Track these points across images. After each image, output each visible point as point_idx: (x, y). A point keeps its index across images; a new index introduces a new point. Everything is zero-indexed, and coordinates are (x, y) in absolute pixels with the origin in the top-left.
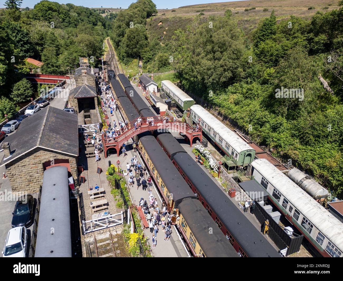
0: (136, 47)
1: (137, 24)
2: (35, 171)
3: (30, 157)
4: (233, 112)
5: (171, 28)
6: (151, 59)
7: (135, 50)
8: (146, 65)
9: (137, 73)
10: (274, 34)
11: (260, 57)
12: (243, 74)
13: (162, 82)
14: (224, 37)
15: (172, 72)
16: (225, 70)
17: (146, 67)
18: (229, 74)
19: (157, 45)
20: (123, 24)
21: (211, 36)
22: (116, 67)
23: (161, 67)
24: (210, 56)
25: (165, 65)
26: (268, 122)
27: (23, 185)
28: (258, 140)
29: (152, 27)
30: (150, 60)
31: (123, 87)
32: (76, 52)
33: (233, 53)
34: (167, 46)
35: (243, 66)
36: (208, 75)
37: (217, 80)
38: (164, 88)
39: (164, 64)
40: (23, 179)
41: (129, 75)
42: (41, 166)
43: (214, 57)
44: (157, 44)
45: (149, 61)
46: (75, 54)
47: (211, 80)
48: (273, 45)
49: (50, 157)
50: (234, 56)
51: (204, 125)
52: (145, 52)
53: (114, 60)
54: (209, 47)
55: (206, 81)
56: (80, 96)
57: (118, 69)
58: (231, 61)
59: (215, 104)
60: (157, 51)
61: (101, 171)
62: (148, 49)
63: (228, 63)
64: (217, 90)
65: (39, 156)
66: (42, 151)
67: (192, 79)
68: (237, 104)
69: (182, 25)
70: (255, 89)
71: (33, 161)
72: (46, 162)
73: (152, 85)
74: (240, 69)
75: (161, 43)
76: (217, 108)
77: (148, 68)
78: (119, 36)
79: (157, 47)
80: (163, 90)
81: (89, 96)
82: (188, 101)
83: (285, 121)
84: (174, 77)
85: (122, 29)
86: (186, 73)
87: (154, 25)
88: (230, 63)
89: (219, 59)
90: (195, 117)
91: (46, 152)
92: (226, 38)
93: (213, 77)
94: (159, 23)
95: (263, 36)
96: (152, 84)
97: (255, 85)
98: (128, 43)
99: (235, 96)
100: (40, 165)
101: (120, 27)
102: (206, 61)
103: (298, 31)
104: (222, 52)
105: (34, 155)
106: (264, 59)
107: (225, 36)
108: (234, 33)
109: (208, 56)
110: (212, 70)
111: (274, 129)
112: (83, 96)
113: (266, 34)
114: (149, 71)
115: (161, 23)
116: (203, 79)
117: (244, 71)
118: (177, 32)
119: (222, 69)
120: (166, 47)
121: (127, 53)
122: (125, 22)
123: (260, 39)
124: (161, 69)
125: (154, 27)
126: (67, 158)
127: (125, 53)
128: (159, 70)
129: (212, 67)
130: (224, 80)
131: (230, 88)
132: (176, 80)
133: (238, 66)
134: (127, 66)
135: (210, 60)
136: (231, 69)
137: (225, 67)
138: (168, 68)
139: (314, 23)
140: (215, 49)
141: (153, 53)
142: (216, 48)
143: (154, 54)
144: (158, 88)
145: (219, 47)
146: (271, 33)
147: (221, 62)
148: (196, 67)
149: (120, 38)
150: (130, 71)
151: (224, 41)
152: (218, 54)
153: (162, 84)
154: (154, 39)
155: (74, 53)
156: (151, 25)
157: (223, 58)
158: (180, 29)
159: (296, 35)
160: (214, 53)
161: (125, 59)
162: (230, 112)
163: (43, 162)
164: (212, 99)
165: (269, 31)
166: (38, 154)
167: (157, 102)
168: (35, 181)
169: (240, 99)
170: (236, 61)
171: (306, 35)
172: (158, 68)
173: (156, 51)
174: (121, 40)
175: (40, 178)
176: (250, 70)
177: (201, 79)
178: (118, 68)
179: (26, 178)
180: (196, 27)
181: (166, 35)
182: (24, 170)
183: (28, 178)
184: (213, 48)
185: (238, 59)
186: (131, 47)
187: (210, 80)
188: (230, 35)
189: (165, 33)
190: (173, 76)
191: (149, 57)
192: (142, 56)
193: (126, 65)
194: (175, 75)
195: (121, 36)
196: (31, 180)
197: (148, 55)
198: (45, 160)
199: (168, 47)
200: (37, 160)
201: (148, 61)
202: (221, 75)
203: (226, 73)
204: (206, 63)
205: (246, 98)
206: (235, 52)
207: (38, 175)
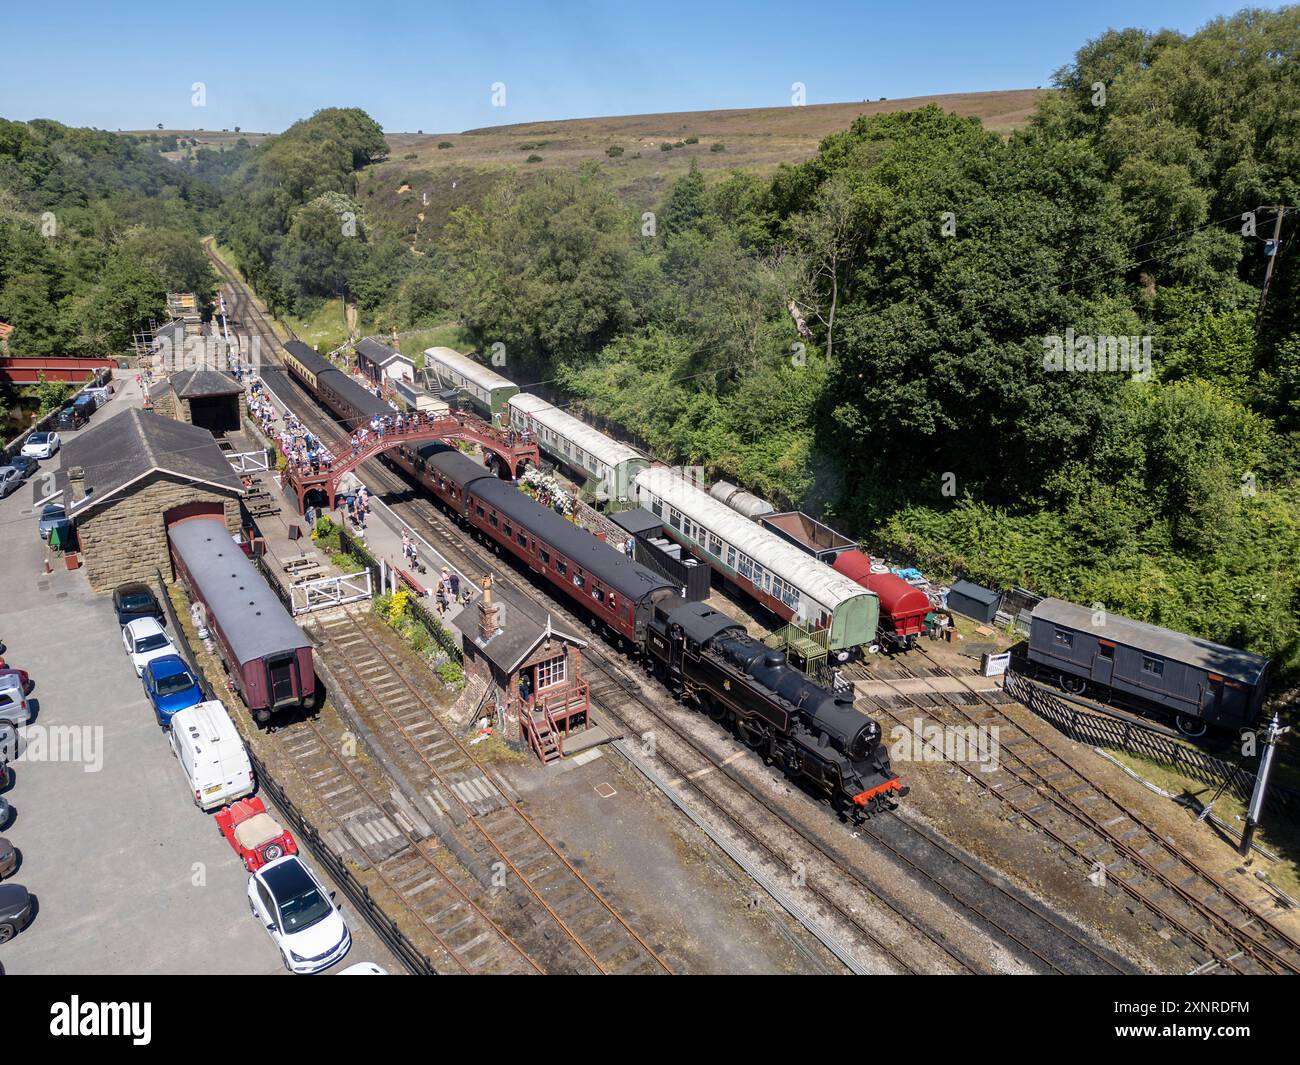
0: (332, 263)
1: (330, 192)
2: (144, 532)
3: (135, 496)
4: (615, 405)
5: (442, 204)
6: (384, 296)
7: (328, 271)
8: (369, 315)
9: (344, 339)
10: (700, 215)
11: (669, 272)
12: (632, 315)
13: (427, 351)
14: (576, 224)
15: (453, 326)
16: (586, 305)
17: (372, 321)
18: (598, 315)
19: (398, 255)
20: (279, 194)
21: (547, 224)
22: (266, 329)
23: (420, 315)
24: (549, 272)
25: (429, 308)
26: (684, 411)
27: (116, 568)
28: (669, 455)
29: (378, 198)
30: (382, 301)
31: (309, 373)
32: (136, 283)
33: (604, 263)
34: (431, 255)
35: (632, 295)
36: (547, 320)
37: (571, 330)
38: (434, 367)
39: (426, 307)
40: (116, 552)
41: (319, 345)
42: (159, 519)
43: (559, 273)
44: (399, 252)
45: (377, 303)
46: (132, 291)
47: (555, 331)
48: (697, 242)
49: (179, 496)
50: (607, 270)
51: (544, 434)
52: (364, 276)
53: (251, 309)
54: (544, 251)
55: (543, 336)
56: (197, 392)
57: (274, 336)
58: (599, 281)
59: (574, 395)
60: (403, 273)
61: (300, 534)
62: (370, 265)
63: (592, 286)
64: (575, 357)
65: (154, 495)
66: (161, 483)
67: (510, 336)
68: (623, 384)
69: (474, 192)
70: (662, 347)
71: (141, 507)
72: (171, 510)
73: (398, 363)
74: (625, 303)
75: (412, 249)
76: (579, 403)
77: (377, 321)
78: (272, 230)
79: (400, 259)
80: (430, 373)
81: (222, 391)
82: (501, 389)
83: (714, 402)
84: (459, 341)
85: (277, 209)
86: (493, 326)
87: (382, 194)
88: (597, 287)
89: (570, 279)
90: (521, 420)
91: (172, 485)
92: (583, 228)
93: (559, 325)
94: (398, 188)
95: (676, 220)
96: (397, 358)
97: (662, 338)
98: (307, 251)
99: (618, 368)
100: (158, 515)
101: (271, 201)
102: (540, 285)
103: (749, 206)
104: (576, 262)
105: (145, 491)
106: (679, 276)
107: (579, 221)
108: (602, 213)
109: (545, 274)
110: (557, 306)
111: (696, 422)
112: (206, 392)
113: (682, 217)
114: (381, 331)
115: (405, 188)
116: (537, 332)
117: (635, 305)
118: (459, 214)
119: (577, 302)
120: (430, 260)
121: (302, 282)
122: (289, 187)
123: (671, 227)
124: (419, 321)
125: (382, 201)
126: (219, 498)
127: (297, 281)
128: (413, 324)
129: (554, 298)
130: (588, 328)
131: (607, 351)
132: (466, 347)
133: (621, 295)
134: (304, 321)
135: (550, 281)
136: (601, 300)
137: (587, 297)
138: (442, 316)
139: (776, 189)
140: (559, 254)
141: (388, 280)
142: (562, 251)
143: (393, 281)
144: (415, 370)
145: (568, 249)
146: (694, 213)
147: (577, 284)
148: (516, 300)
149: (277, 237)
150: (319, 335)
151: (579, 234)
152: (567, 266)
153: (426, 357)
154: (389, 238)
155: (128, 286)
156: (371, 193)
157: (581, 275)
158: (465, 208)
159: (743, 217)
160: (558, 264)
161: (298, 301)
162: (608, 405)
163: (165, 508)
164: (564, 380)
165: (689, 209)
166: (153, 488)
167: (419, 395)
168: (144, 557)
169: (631, 373)
170: (611, 282)
171: (765, 216)
172: (408, 321)
173: (399, 271)
174: (277, 241)
175: (155, 550)
176: (650, 304)
177: (533, 335)
178: (271, 331)
179: (125, 549)
180: (506, 202)
181: (426, 224)
182: (121, 529)
183: (129, 549)
184: (554, 252)
185: (616, 276)
186: (317, 263)
187: (553, 331)
188: (592, 221)
189: (422, 217)
190: (457, 337)
191: (379, 289)
192: (354, 289)
193: (300, 319)
194: (460, 334)
195: (277, 231)
196: (136, 554)
197: (373, 285)
198: (170, 505)
199: (435, 257)
200: (151, 504)
201: (374, 302)
202: (579, 316)
203: (591, 311)
204: (540, 289)
205: (645, 369)
206: (607, 260)
207: (152, 540)
